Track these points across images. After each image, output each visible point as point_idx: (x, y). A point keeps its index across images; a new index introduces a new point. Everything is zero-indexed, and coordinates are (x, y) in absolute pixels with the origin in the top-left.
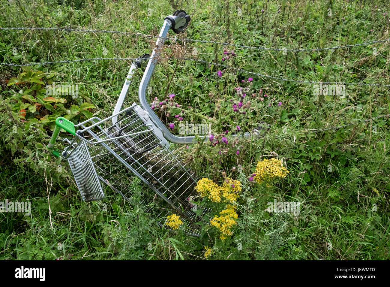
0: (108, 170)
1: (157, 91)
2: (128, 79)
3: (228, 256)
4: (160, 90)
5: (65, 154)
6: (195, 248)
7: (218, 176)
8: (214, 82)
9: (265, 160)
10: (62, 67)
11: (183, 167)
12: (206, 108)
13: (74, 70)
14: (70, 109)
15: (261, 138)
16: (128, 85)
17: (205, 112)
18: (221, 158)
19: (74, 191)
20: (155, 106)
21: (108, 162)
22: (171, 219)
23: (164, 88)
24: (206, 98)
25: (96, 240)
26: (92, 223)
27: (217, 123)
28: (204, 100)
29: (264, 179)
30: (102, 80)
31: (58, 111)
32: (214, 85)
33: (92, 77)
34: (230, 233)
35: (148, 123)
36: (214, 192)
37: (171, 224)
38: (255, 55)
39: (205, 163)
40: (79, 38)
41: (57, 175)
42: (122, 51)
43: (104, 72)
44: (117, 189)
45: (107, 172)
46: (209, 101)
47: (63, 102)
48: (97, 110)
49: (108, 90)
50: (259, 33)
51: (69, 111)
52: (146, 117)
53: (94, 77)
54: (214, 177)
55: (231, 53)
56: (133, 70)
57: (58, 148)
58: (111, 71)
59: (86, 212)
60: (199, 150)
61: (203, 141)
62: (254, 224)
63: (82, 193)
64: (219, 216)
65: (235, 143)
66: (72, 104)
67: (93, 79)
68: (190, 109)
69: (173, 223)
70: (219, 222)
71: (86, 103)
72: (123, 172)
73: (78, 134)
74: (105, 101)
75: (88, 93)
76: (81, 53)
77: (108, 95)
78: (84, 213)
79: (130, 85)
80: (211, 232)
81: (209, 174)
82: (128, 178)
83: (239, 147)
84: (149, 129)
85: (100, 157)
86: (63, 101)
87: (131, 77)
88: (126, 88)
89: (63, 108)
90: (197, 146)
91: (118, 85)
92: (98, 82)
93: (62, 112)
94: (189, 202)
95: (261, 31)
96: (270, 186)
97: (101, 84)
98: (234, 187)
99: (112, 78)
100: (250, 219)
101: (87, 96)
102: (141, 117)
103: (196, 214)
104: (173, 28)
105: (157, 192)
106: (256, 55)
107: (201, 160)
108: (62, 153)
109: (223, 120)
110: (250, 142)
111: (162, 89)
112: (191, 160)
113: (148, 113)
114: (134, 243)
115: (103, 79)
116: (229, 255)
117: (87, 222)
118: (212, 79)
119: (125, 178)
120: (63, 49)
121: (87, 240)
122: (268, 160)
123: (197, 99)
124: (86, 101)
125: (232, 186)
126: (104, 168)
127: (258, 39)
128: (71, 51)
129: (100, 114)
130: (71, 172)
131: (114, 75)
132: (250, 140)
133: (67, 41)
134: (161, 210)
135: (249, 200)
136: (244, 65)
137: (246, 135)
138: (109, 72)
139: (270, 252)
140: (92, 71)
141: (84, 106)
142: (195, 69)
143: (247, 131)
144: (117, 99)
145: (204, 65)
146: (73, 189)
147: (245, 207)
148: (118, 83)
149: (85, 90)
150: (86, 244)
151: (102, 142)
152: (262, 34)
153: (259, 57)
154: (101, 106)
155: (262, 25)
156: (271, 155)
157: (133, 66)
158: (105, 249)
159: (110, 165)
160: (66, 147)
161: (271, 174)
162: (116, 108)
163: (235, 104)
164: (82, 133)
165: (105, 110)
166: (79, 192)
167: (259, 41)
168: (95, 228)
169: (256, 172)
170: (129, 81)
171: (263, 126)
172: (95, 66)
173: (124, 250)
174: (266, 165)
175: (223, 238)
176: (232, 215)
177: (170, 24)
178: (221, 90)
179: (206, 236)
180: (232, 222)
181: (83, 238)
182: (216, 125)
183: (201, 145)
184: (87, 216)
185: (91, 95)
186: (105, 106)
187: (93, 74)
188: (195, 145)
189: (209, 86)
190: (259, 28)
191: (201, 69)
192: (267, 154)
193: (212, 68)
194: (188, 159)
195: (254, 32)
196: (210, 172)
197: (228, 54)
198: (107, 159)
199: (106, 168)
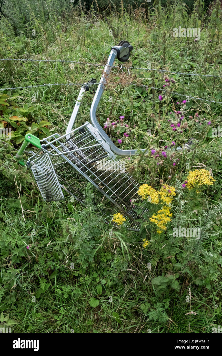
0: (63, 177)
1: (102, 111)
2: (79, 101)
3: (162, 246)
4: (105, 110)
5: (29, 163)
6: (135, 240)
7: (154, 183)
8: (150, 103)
9: (196, 170)
10: (22, 91)
11: (126, 175)
12: (143, 125)
13: (32, 93)
14: (30, 126)
15: (191, 152)
16: (79, 106)
17: (143, 129)
18: (157, 168)
19: (37, 193)
20: (108, 125)
21: (63, 170)
22: (117, 217)
23: (108, 108)
24: (143, 117)
25: (55, 232)
26: (52, 219)
27: (156, 139)
28: (141, 119)
29: (194, 186)
30: (55, 102)
31: (21, 128)
32: (150, 106)
33: (47, 98)
34: (165, 228)
35: (98, 138)
36: (153, 196)
37: (117, 221)
38: (186, 79)
39: (144, 171)
40: (35, 65)
41: (24, 180)
42: (72, 76)
43: (57, 94)
44: (71, 192)
45: (62, 178)
46: (146, 119)
47: (25, 121)
48: (52, 127)
49: (61, 110)
50: (189, 59)
51: (30, 128)
52: (97, 133)
53: (49, 99)
54: (151, 183)
55: (172, 81)
56: (82, 93)
57: (23, 158)
58: (63, 94)
59: (47, 210)
60: (140, 161)
61: (143, 154)
62: (185, 222)
63: (43, 195)
64: (156, 214)
65: (172, 156)
66: (33, 122)
67: (48, 100)
68: (135, 128)
69: (118, 220)
70: (156, 219)
71: (43, 121)
72: (75, 178)
73: (43, 147)
74: (59, 119)
75: (45, 113)
76: (37, 78)
77: (61, 114)
78: (46, 211)
79: (80, 106)
80: (148, 227)
81: (147, 181)
82: (79, 183)
83: (175, 160)
84: (99, 144)
85: (57, 166)
86: (25, 119)
87: (81, 99)
88: (76, 108)
89: (25, 125)
90: (138, 158)
91: (69, 105)
92: (52, 103)
93: (24, 129)
94: (132, 204)
95: (191, 57)
96: (199, 192)
97: (55, 105)
98: (170, 192)
99: (64, 99)
100: (183, 218)
101: (44, 115)
102: (93, 133)
103: (137, 214)
104: (118, 57)
105: (106, 195)
106: (188, 79)
107: (140, 169)
108: (26, 162)
109: (162, 137)
110: (181, 155)
111: (106, 109)
112: (133, 169)
113: (98, 130)
114: (87, 235)
115: (56, 100)
116: (164, 246)
117: (48, 218)
118: (149, 101)
119: (76, 183)
120: (22, 75)
121: (49, 231)
122: (198, 171)
123: (136, 118)
124: (43, 120)
125: (168, 191)
126: (60, 175)
127: (189, 64)
128: (29, 77)
129: (55, 130)
130: (34, 178)
131: (66, 97)
132: (182, 153)
133: (25, 68)
134: (106, 210)
135: (182, 202)
136: (177, 88)
137: (178, 148)
138: (61, 94)
139: (197, 245)
140: (47, 93)
141: (43, 124)
142: (134, 91)
143: (179, 145)
144: (69, 117)
145: (142, 88)
146: (36, 192)
147: (178, 208)
148: (69, 103)
149: (42, 110)
150: (48, 234)
151: (62, 154)
152: (193, 60)
153: (190, 81)
154: (55, 124)
155: (193, 52)
156: (200, 166)
157: (82, 90)
158: (63, 239)
159: (65, 172)
160: (30, 157)
161: (200, 182)
162: (69, 125)
163: (173, 124)
164: (46, 147)
165: (59, 127)
166: (41, 194)
167: (190, 66)
168: (54, 222)
169: (188, 180)
170: (79, 103)
171: (194, 142)
172: (49, 89)
173: (80, 240)
174: (196, 175)
175: (159, 232)
176: (167, 214)
177: (116, 54)
178: (157, 110)
179: (144, 230)
180: (168, 219)
181: (46, 230)
182: (155, 141)
183: (142, 157)
184: (48, 213)
185: (47, 114)
186: (59, 123)
187: (48, 96)
188: (136, 158)
189: (146, 106)
190: (190, 55)
191: (139, 92)
192: (196, 165)
193: (149, 91)
194: (130, 169)
195: (185, 58)
196: (147, 179)
197: (169, 81)
198: (62, 167)
199: (62, 175)
